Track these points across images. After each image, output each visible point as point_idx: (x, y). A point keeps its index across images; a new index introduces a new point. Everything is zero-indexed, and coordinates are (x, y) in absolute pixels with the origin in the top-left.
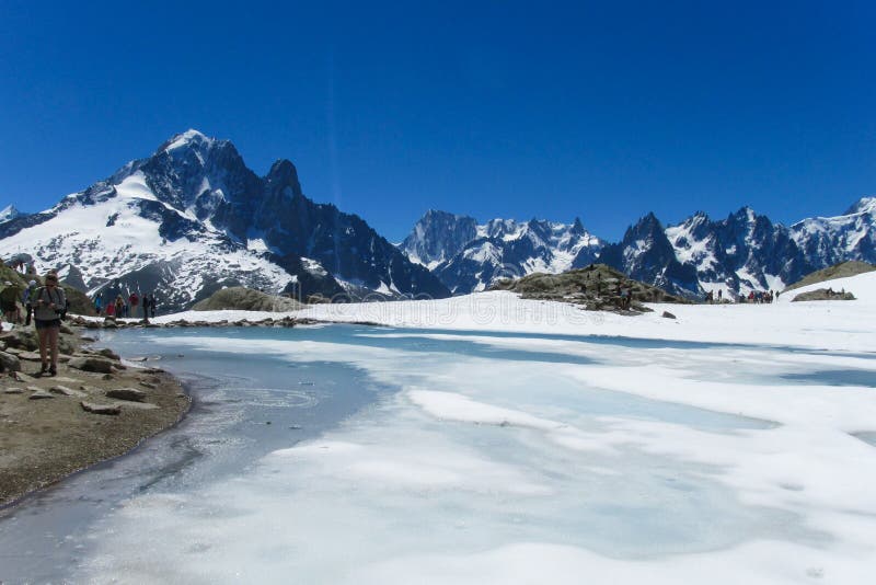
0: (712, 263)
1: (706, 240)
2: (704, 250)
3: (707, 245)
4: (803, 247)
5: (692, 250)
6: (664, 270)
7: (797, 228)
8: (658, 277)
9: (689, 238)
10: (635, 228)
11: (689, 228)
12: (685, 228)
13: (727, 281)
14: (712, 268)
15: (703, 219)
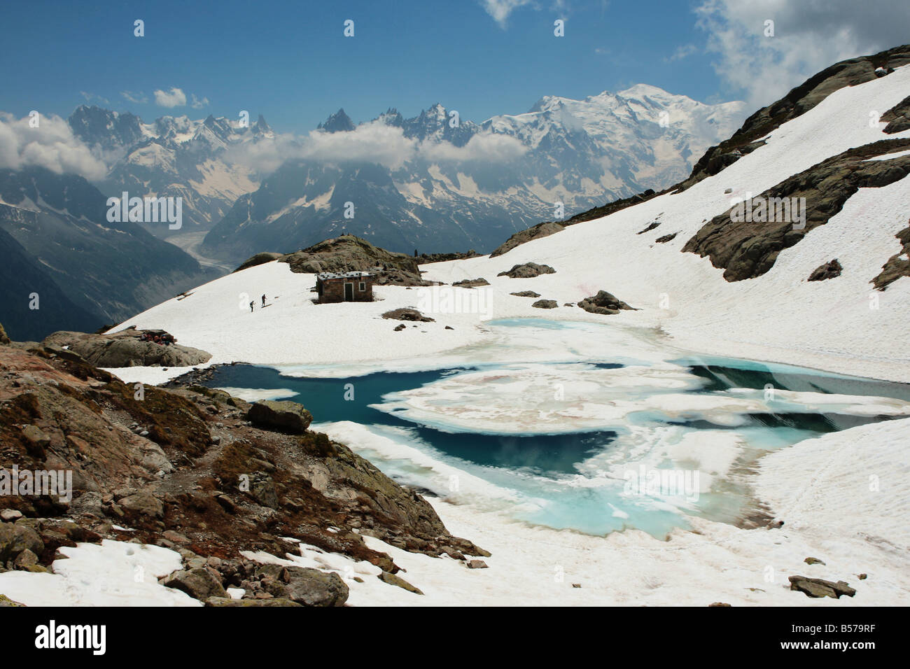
7: (486, 126)
8: (351, 179)
10: (326, 125)
13: (421, 181)
14: (406, 168)
15: (396, 116)
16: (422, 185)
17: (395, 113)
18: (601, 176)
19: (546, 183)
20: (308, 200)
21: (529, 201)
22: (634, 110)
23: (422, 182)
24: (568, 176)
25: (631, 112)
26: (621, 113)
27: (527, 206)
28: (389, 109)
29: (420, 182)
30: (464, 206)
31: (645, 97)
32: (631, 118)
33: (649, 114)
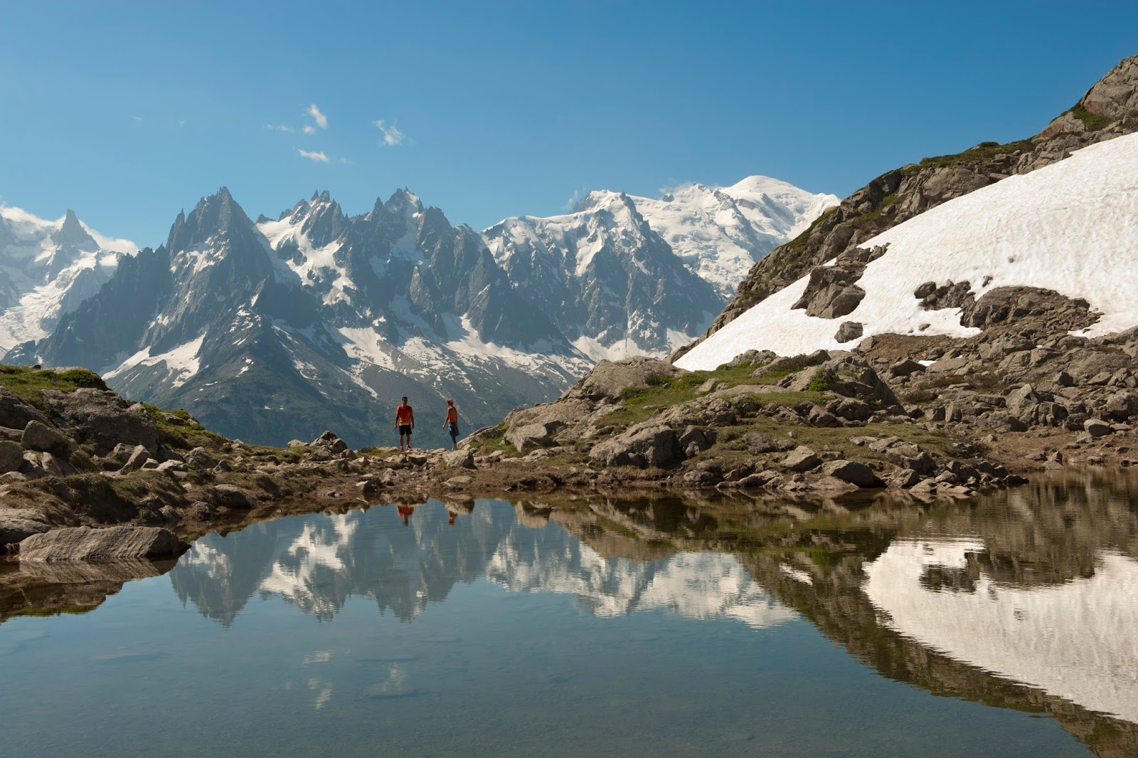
0: (346, 289)
1: (334, 247)
2: (331, 263)
3: (338, 255)
4: (505, 267)
5: (309, 264)
6: (254, 300)
7: (493, 234)
8: (241, 313)
9: (302, 241)
10: (192, 215)
11: (302, 223)
12: (293, 222)
13: (376, 323)
14: (348, 299)
15: (328, 205)
16: (377, 330)
17: (327, 200)
18: (699, 324)
19: (601, 335)
20: (152, 354)
21: (574, 364)
22: (747, 218)
23: (377, 325)
24: (640, 321)
25: (743, 220)
26: (726, 218)
27: (571, 372)
28: (316, 193)
29: (373, 326)
30: (456, 368)
31: (765, 197)
32: (741, 231)
33: (775, 227)
